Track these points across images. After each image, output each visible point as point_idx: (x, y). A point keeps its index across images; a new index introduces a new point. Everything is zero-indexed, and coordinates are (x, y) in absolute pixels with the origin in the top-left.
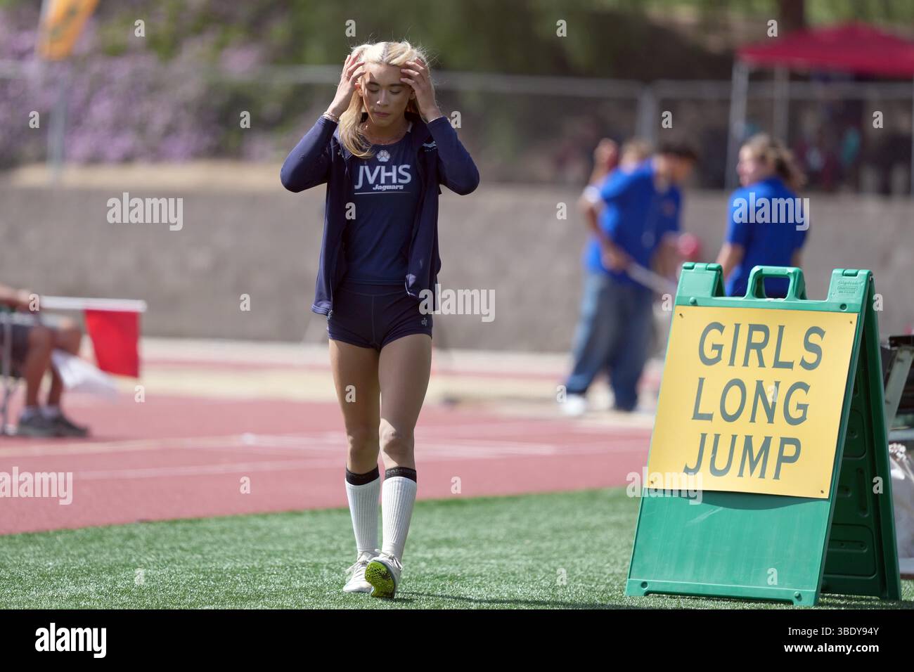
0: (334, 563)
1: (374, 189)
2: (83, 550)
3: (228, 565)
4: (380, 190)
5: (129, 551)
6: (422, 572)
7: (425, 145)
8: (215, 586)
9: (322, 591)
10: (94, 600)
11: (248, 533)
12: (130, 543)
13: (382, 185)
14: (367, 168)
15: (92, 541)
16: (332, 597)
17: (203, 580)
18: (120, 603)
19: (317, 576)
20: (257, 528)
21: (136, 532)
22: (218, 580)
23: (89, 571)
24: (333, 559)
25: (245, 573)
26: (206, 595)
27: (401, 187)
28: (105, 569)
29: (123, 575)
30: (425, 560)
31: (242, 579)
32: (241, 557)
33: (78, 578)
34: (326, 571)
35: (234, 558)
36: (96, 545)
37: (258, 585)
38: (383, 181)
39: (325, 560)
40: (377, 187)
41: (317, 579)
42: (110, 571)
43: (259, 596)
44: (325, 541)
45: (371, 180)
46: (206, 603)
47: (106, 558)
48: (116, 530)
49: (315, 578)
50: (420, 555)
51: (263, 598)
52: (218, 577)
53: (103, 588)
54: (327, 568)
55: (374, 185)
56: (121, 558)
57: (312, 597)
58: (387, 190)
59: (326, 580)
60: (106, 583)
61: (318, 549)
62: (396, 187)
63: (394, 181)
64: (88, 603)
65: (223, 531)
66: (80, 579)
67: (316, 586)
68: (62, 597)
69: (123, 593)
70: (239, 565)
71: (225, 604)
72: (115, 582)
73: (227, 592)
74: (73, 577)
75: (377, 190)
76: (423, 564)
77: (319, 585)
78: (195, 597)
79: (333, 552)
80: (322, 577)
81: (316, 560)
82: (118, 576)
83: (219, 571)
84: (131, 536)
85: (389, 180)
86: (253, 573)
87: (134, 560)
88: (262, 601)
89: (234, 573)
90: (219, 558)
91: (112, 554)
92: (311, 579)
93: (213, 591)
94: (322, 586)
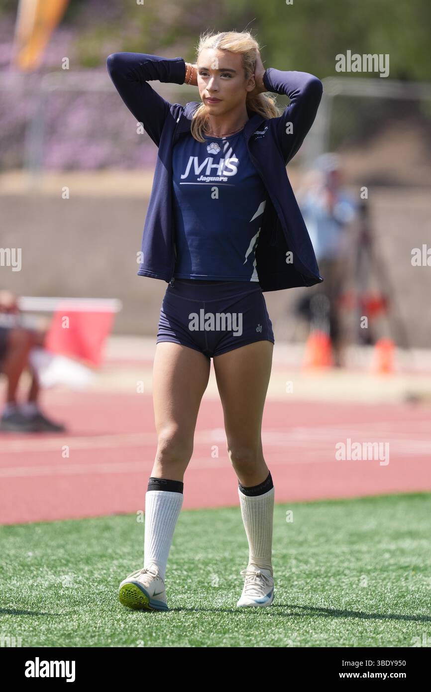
0: (302, 554)
1: (198, 179)
2: (61, 542)
3: (199, 556)
4: (204, 182)
5: (106, 542)
6: (386, 563)
7: (258, 133)
8: (188, 576)
9: (290, 580)
10: (72, 589)
11: (220, 525)
12: (107, 534)
13: (207, 176)
14: (196, 159)
15: (69, 532)
16: (300, 587)
17: (176, 570)
18: (97, 592)
19: (285, 567)
20: (227, 521)
21: (111, 523)
22: (190, 570)
23: (68, 561)
24: (302, 550)
25: (216, 564)
26: (179, 584)
27: (225, 179)
28: (82, 559)
29: (100, 566)
30: (389, 551)
31: (214, 569)
32: (213, 548)
33: (56, 568)
34: (294, 562)
35: (205, 549)
36: (73, 537)
37: (229, 575)
38: (208, 173)
39: (293, 551)
40: (202, 178)
41: (286, 569)
42: (88, 561)
43: (230, 586)
44: (293, 533)
45: (197, 171)
46: (179, 592)
47: (83, 549)
48: (93, 522)
49: (283, 568)
50: (383, 546)
51: (234, 587)
52: (190, 567)
53: (80, 578)
54: (296, 559)
55: (199, 176)
56: (97, 549)
57: (281, 586)
58: (211, 182)
59: (294, 570)
60: (84, 572)
61: (286, 540)
62: (221, 179)
63: (219, 173)
64: (66, 592)
65: (195, 523)
66: (59, 569)
67: (284, 576)
68: (42, 586)
69: (99, 583)
70: (210, 556)
71: (198, 593)
72: (92, 572)
73: (199, 582)
74: (52, 566)
75: (201, 181)
76: (387, 556)
77: (287, 575)
78: (169, 586)
79: (301, 544)
80: (290, 568)
81: (285, 551)
82: (95, 566)
83: (191, 561)
84: (107, 528)
85: (214, 172)
86: (225, 563)
87: (110, 551)
88: (233, 590)
89: (206, 564)
90: (191, 550)
91: (89, 545)
92: (279, 569)
93: (186, 580)
94: (290, 576)
